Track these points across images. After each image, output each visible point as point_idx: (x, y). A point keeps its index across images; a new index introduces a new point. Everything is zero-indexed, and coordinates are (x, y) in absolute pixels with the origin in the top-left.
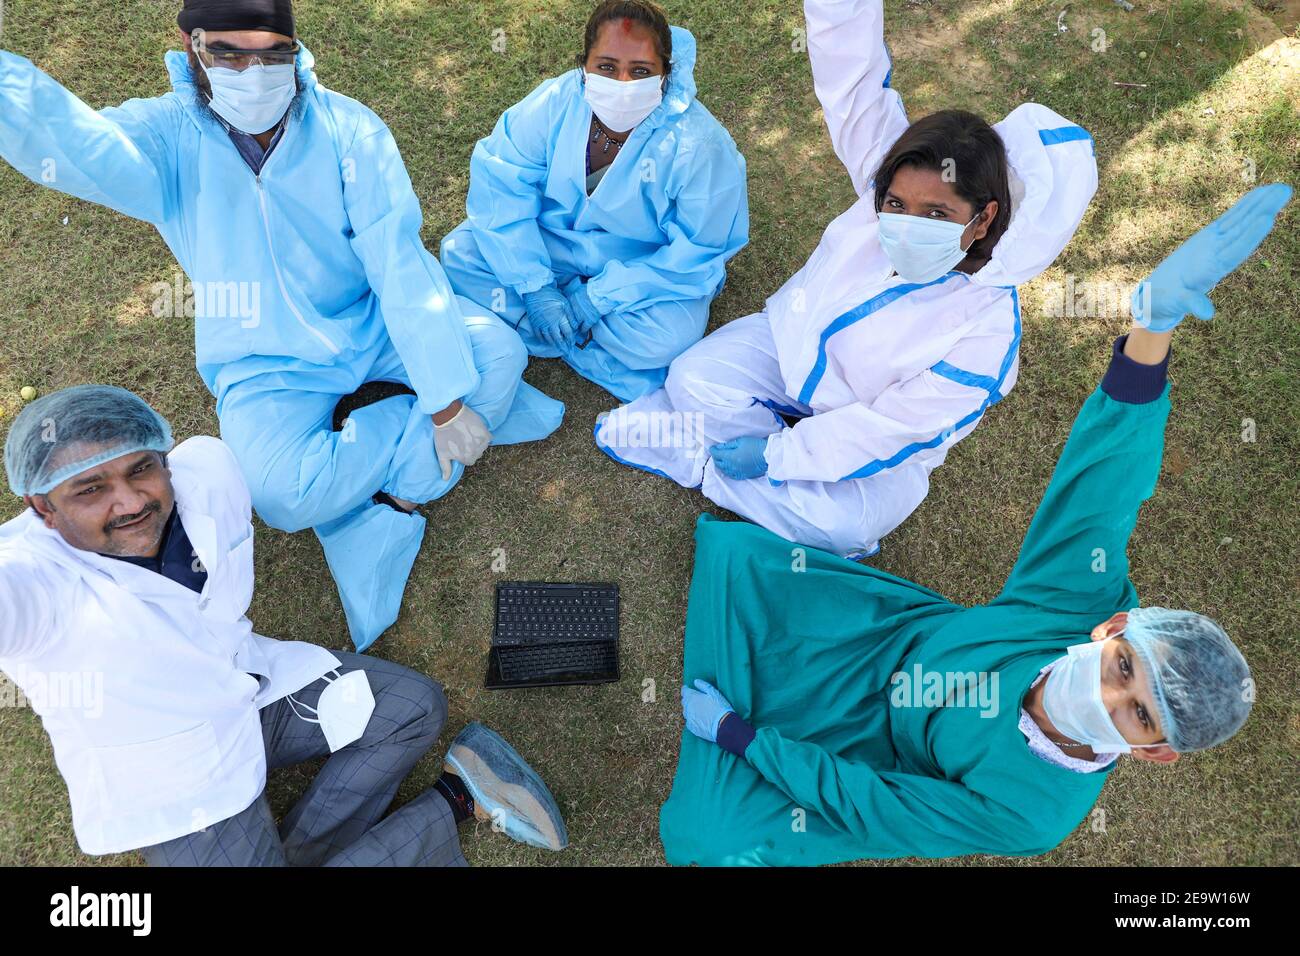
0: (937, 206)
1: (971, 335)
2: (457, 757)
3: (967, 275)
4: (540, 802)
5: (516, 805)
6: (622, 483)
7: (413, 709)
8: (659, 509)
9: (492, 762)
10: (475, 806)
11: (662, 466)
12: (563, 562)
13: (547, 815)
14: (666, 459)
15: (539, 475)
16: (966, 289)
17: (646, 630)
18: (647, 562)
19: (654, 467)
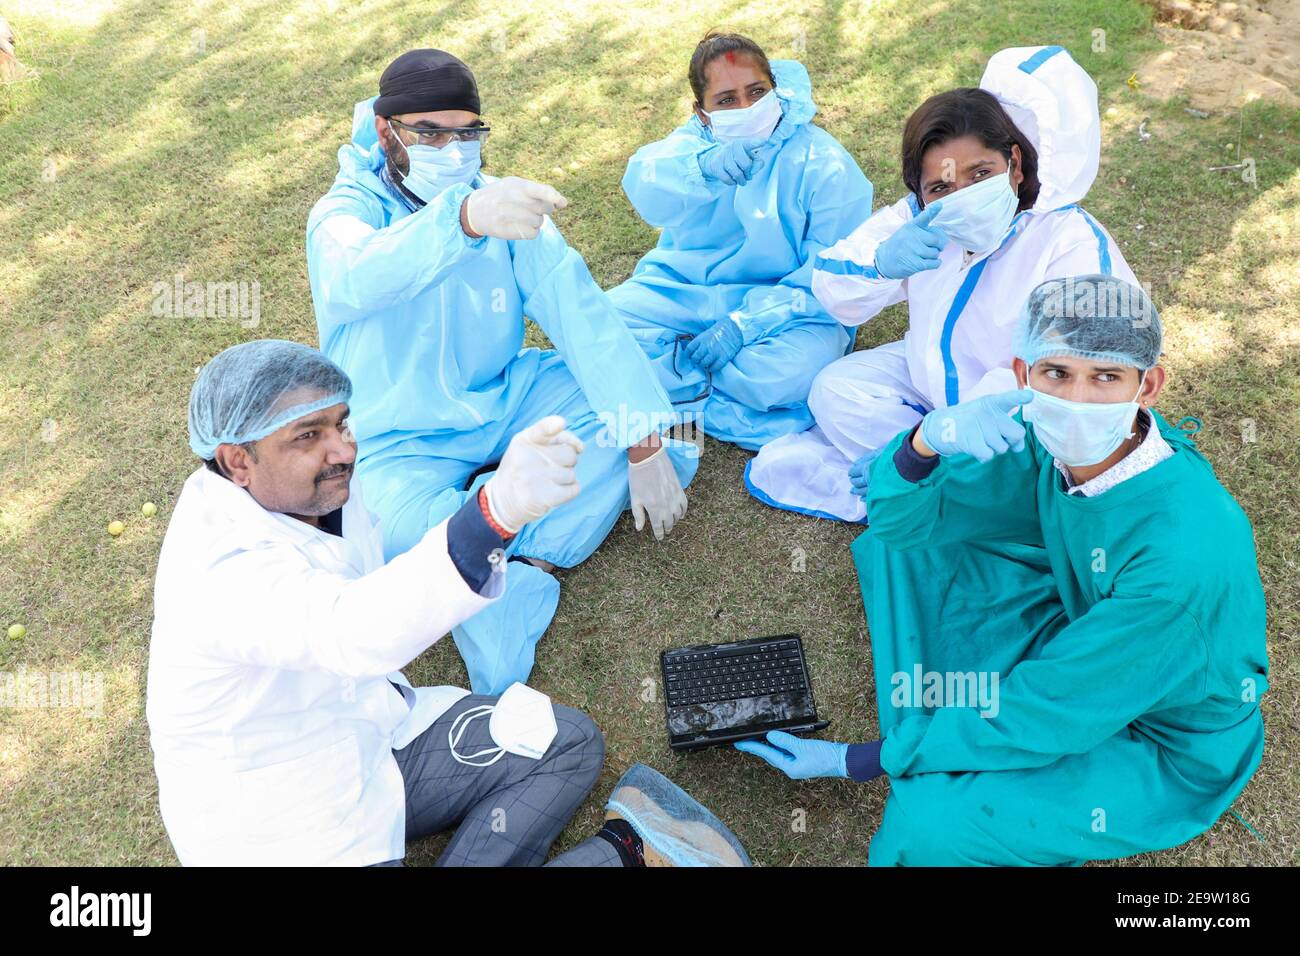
0: (977, 166)
1: (1054, 259)
2: (620, 800)
3: (1028, 211)
4: (723, 835)
5: (694, 842)
6: (775, 534)
7: (573, 731)
8: (820, 554)
9: (661, 798)
10: (644, 846)
11: (821, 505)
12: (718, 613)
13: (733, 850)
14: (825, 495)
15: (682, 536)
16: (1033, 222)
17: (822, 671)
18: (813, 607)
19: (812, 507)
